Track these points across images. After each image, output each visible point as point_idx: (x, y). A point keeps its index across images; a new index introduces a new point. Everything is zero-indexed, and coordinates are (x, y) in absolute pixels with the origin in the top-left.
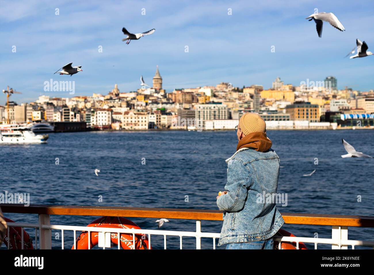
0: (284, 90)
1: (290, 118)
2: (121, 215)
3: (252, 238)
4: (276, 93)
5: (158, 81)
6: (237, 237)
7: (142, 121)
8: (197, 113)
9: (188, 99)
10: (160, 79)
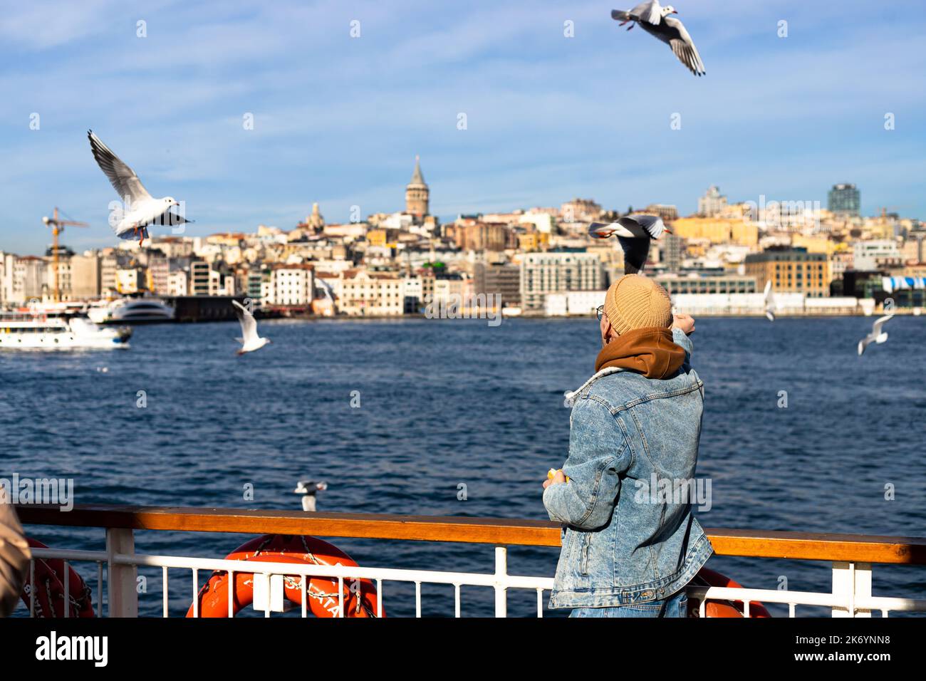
0: (729, 217)
1: (756, 287)
2: (308, 532)
3: (632, 595)
4: (712, 225)
5: (419, 195)
6: (594, 594)
7: (389, 295)
8: (525, 275)
9: (495, 240)
10: (423, 190)
